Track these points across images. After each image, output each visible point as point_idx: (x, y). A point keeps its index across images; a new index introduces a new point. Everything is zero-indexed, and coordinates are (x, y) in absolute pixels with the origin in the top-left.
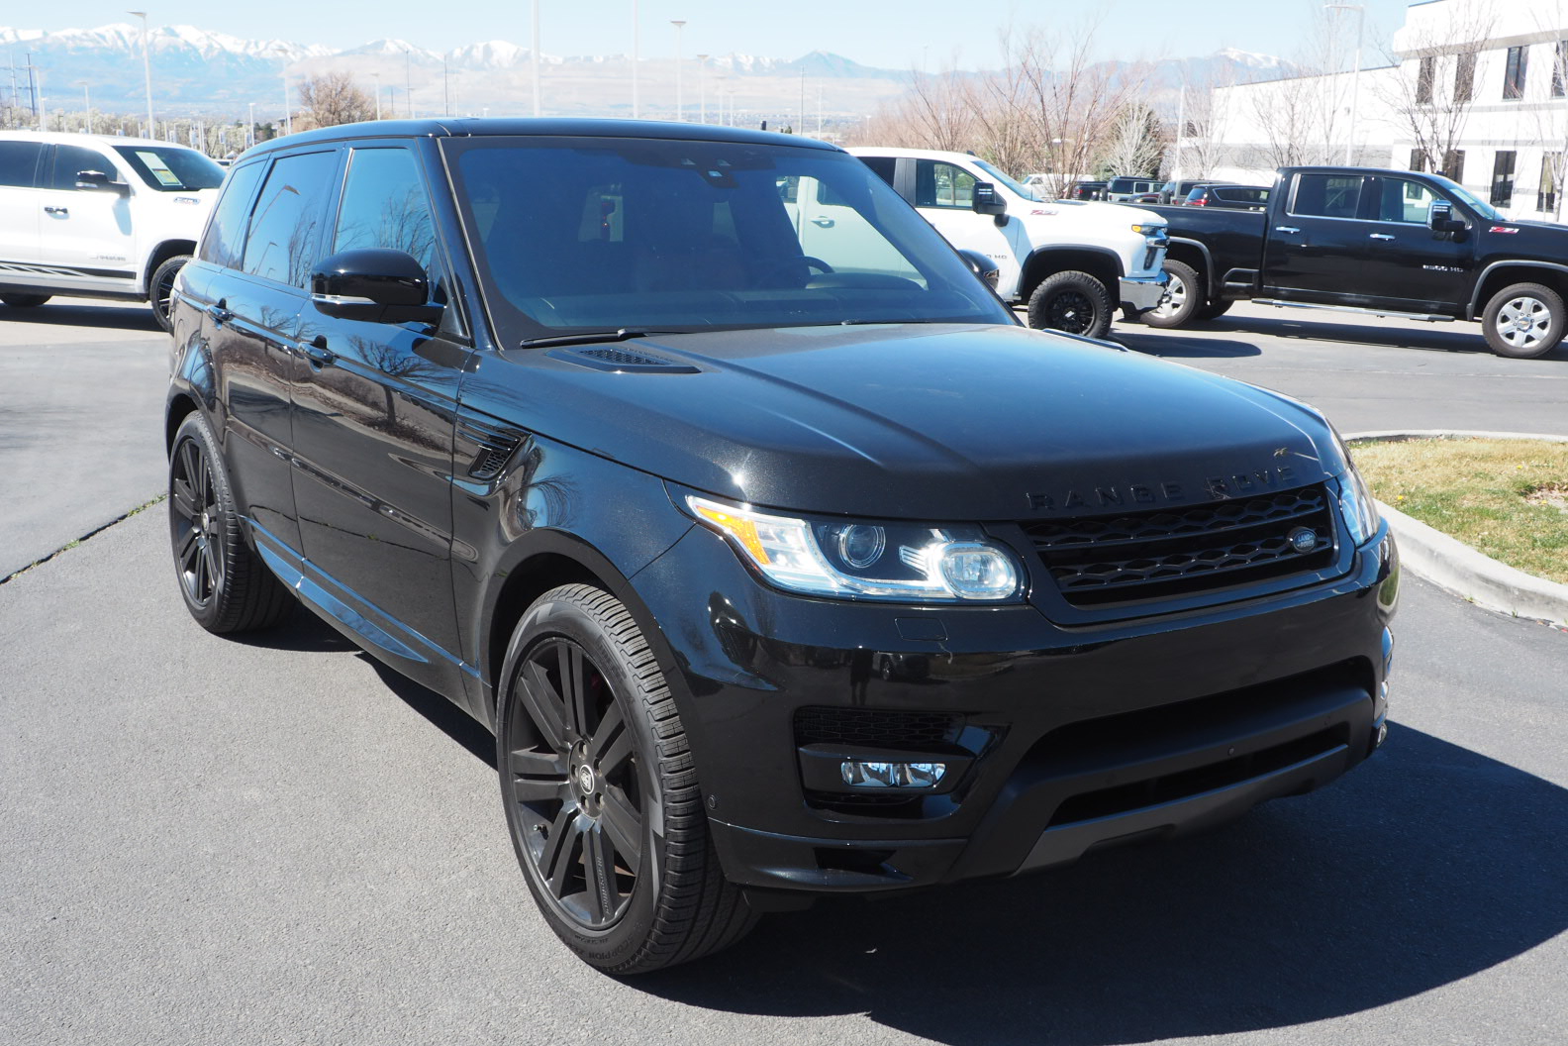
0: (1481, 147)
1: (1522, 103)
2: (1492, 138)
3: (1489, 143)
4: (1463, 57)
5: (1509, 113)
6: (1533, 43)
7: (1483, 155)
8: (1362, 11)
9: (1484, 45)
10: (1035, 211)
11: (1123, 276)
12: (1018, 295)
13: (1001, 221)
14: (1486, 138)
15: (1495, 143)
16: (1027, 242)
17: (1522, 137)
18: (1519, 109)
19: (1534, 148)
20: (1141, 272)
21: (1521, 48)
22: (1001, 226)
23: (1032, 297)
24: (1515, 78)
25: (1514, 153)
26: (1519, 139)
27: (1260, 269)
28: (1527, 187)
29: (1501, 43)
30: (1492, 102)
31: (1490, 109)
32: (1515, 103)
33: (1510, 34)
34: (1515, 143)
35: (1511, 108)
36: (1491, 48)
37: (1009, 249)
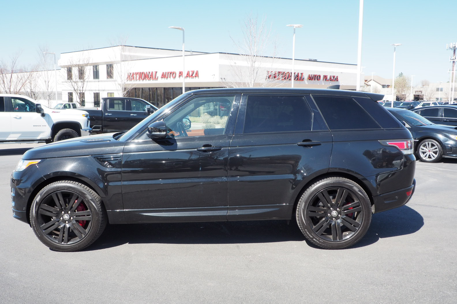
0: (89, 92)
1: (99, 80)
2: (92, 89)
3: (91, 90)
4: (80, 68)
5: (96, 83)
6: (100, 65)
7: (90, 94)
8: (55, 54)
9: (87, 65)
10: (53, 112)
11: (82, 129)
12: (50, 137)
13: (43, 115)
14: (90, 89)
15: (93, 90)
16: (52, 121)
18: (99, 81)
19: (104, 92)
20: (86, 128)
21: (96, 66)
22: (44, 116)
23: (55, 137)
24: (96, 75)
25: (99, 93)
26: (100, 89)
27: (102, 125)
29: (91, 65)
30: (90, 80)
31: (90, 82)
32: (97, 80)
33: (94, 62)
34: (99, 90)
35: (96, 81)
36: (88, 66)
37: (46, 124)
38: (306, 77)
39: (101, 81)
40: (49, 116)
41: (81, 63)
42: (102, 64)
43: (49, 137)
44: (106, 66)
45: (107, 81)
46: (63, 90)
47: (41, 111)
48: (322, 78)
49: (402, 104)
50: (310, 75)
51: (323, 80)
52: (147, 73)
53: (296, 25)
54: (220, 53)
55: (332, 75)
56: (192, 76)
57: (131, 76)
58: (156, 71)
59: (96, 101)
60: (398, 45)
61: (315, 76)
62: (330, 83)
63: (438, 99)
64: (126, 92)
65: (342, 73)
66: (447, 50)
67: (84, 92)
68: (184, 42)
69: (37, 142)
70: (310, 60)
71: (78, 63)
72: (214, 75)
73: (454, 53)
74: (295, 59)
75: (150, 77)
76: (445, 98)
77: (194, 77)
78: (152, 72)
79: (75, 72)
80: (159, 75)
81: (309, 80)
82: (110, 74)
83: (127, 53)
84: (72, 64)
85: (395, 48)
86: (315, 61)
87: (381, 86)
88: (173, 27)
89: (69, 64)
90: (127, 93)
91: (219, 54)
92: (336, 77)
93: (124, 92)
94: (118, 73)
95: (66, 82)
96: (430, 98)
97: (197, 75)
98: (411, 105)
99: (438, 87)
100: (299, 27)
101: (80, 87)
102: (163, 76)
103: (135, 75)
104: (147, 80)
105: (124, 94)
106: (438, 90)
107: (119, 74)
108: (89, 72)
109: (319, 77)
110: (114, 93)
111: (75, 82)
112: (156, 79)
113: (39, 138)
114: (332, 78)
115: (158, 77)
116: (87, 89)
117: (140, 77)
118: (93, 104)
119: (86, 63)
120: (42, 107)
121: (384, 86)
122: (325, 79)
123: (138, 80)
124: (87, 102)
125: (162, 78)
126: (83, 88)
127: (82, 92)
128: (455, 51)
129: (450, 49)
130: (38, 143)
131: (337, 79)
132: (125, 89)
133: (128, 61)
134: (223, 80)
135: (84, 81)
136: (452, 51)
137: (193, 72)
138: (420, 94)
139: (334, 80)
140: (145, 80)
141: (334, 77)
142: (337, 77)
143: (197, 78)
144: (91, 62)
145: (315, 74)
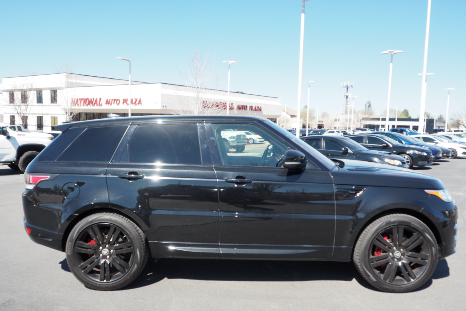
0: (32, 115)
1: (42, 104)
2: (35, 113)
3: (34, 114)
4: (23, 92)
6: (43, 90)
7: (33, 117)
9: (30, 90)
13: (9, 138)
14: (33, 113)
16: (17, 143)
17: (44, 113)
18: (42, 106)
19: (48, 116)
21: (40, 91)
24: (40, 100)
25: (42, 117)
28: (47, 125)
29: (35, 90)
30: (33, 104)
31: (33, 106)
32: (40, 104)
33: (38, 87)
34: (42, 114)
35: (40, 106)
36: (32, 91)
37: (12, 146)
38: (235, 107)
39: (45, 106)
40: (14, 138)
41: (25, 88)
42: (46, 89)
43: (14, 159)
44: (49, 91)
45: (51, 106)
46: (5, 113)
47: (7, 134)
48: (248, 108)
49: (312, 131)
50: (238, 105)
51: (250, 110)
52: (91, 99)
53: (231, 62)
54: (162, 83)
55: (257, 106)
56: (135, 103)
57: (76, 102)
58: (101, 98)
59: (39, 124)
60: (312, 83)
61: (243, 106)
62: (255, 112)
63: (335, 128)
64: (72, 116)
65: (265, 104)
66: (342, 87)
67: (27, 115)
68: (130, 73)
69: (2, 164)
70: (238, 92)
71: (22, 88)
72: (156, 103)
73: (347, 90)
74: (230, 92)
75: (95, 103)
76: (343, 127)
77: (137, 104)
78: (97, 99)
79: (18, 96)
80: (103, 101)
81: (238, 109)
82: (54, 99)
83: (73, 81)
84: (15, 89)
85: (309, 85)
86: (242, 93)
87: (290, 116)
88: (120, 58)
89: (13, 88)
90: (73, 118)
91: (160, 84)
92: (259, 108)
93: (70, 116)
94: (65, 98)
95: (9, 105)
96: (330, 127)
97: (140, 102)
98: (319, 132)
99: (336, 118)
100: (233, 63)
101: (23, 111)
102: (107, 103)
103: (79, 101)
104: (91, 106)
105: (70, 118)
106: (336, 120)
107: (65, 100)
108: (32, 97)
109: (246, 107)
110: (57, 117)
111: (19, 106)
112: (100, 105)
113: (3, 160)
114: (257, 108)
115: (102, 103)
116: (31, 112)
117: (85, 102)
118: (37, 127)
119: (30, 88)
120: (7, 130)
121: (292, 116)
122: (251, 109)
123: (82, 106)
124: (30, 125)
125: (106, 104)
126: (26, 111)
127: (25, 115)
128: (347, 89)
129: (344, 87)
130: (4, 165)
131: (261, 109)
132: (71, 113)
133: (74, 87)
134: (165, 107)
135: (27, 105)
136: (346, 89)
137: (136, 100)
138: (321, 123)
139: (258, 110)
140: (89, 106)
141: (258, 107)
142: (261, 107)
143: (140, 105)
144: (34, 87)
145: (243, 104)
